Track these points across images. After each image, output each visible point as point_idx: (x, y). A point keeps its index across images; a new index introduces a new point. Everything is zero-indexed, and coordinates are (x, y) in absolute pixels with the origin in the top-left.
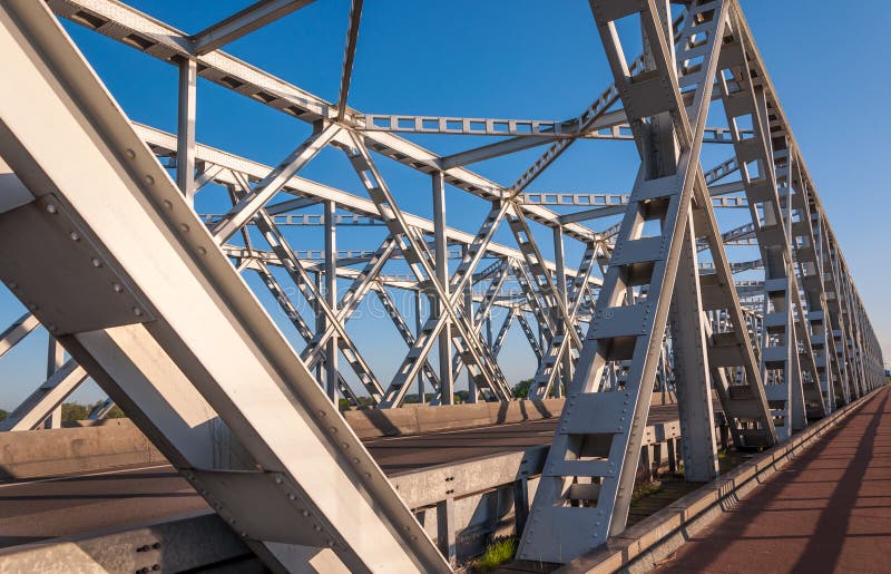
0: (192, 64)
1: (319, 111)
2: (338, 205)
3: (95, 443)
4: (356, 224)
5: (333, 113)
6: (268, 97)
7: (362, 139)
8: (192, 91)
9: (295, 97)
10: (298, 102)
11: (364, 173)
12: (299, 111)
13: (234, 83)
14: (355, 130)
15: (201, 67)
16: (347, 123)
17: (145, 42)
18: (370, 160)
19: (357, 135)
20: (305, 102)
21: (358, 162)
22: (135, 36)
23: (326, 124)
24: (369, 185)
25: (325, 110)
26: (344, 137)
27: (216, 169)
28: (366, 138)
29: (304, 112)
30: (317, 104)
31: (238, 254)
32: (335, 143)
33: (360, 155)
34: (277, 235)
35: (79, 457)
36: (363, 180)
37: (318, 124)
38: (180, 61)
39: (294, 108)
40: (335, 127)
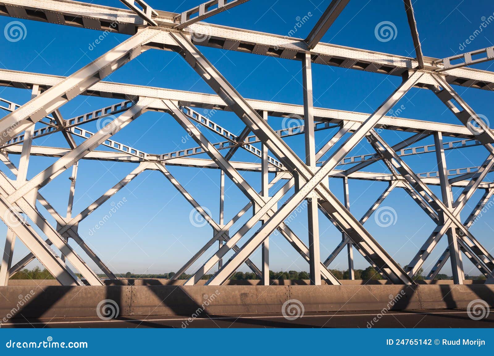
0: (308, 56)
1: (404, 65)
2: (443, 133)
3: (255, 296)
4: (464, 146)
5: (415, 64)
6: (364, 65)
7: (443, 77)
8: (309, 72)
9: (384, 60)
10: (386, 63)
11: (449, 102)
12: (388, 69)
13: (338, 61)
14: (436, 72)
15: (314, 57)
16: (428, 68)
17: (279, 51)
18: (453, 92)
19: (439, 75)
20: (392, 61)
21: (443, 95)
22: (271, 49)
23: (410, 73)
24: (456, 110)
25: (409, 63)
26: (427, 79)
27: (351, 123)
28: (447, 76)
29: (392, 68)
30: (401, 61)
31: (389, 178)
32: (420, 85)
33: (444, 89)
34: (398, 160)
35: (245, 305)
36: (450, 108)
37: (404, 74)
38: (301, 56)
39: (384, 67)
40: (418, 74)
